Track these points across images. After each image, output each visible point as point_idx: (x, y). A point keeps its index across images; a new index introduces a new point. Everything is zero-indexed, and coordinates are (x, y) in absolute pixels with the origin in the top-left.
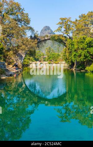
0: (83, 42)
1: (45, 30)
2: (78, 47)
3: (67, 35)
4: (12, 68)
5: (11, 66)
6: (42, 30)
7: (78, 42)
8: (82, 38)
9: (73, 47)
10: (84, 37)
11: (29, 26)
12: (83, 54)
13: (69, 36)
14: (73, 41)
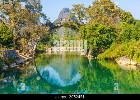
0: (95, 29)
1: (65, 12)
2: (91, 34)
3: (81, 21)
4: (24, 55)
5: (23, 54)
6: (61, 12)
7: (90, 29)
8: (95, 25)
9: (85, 34)
10: (96, 24)
11: (41, 12)
12: (95, 41)
13: (82, 22)
14: (86, 28)
